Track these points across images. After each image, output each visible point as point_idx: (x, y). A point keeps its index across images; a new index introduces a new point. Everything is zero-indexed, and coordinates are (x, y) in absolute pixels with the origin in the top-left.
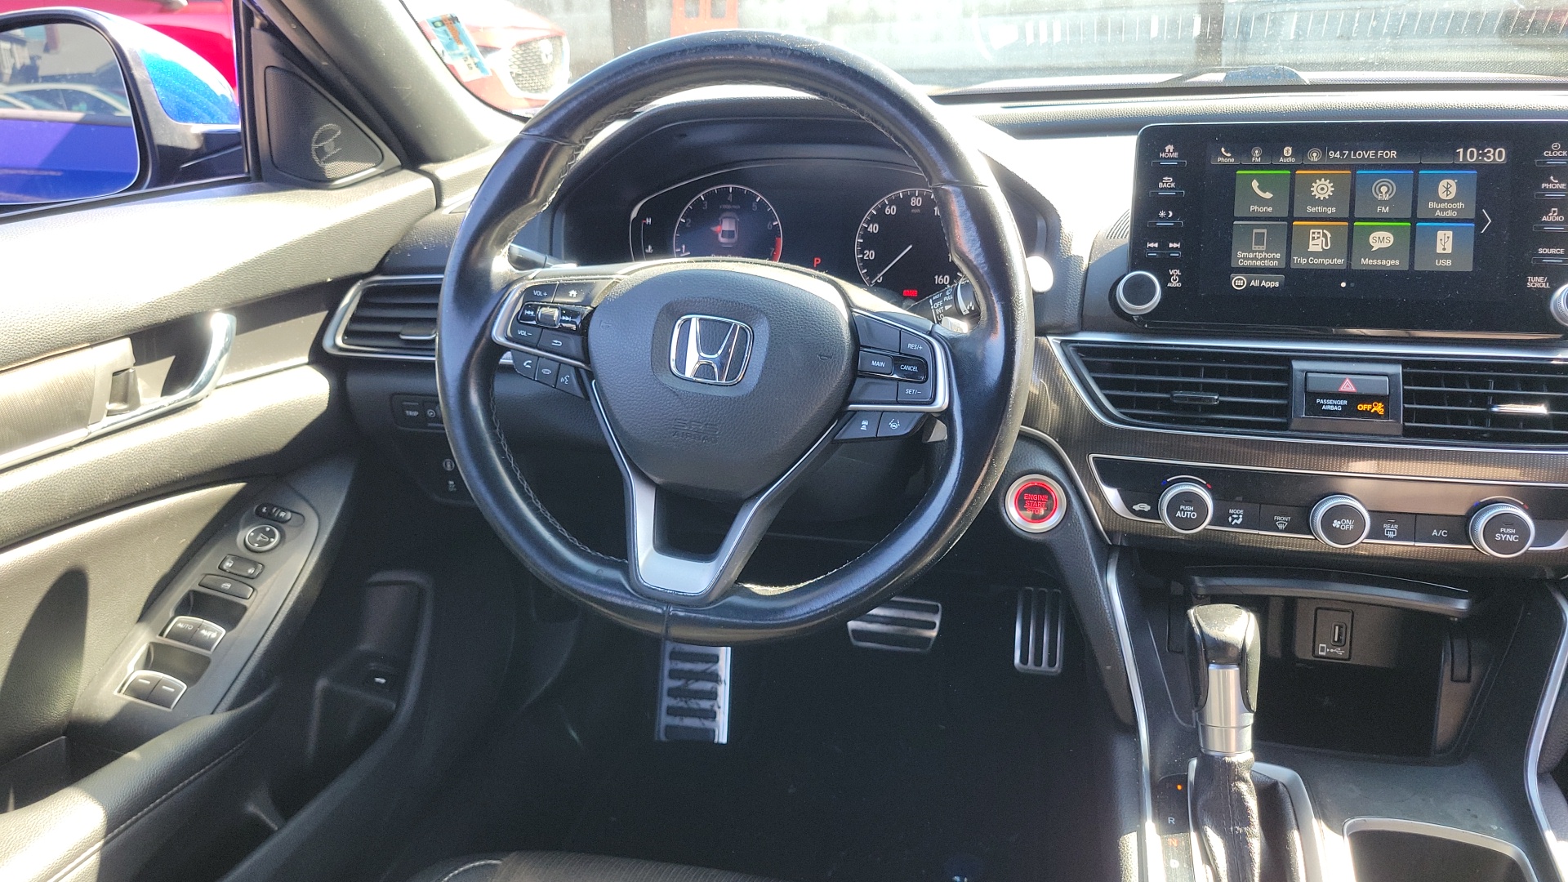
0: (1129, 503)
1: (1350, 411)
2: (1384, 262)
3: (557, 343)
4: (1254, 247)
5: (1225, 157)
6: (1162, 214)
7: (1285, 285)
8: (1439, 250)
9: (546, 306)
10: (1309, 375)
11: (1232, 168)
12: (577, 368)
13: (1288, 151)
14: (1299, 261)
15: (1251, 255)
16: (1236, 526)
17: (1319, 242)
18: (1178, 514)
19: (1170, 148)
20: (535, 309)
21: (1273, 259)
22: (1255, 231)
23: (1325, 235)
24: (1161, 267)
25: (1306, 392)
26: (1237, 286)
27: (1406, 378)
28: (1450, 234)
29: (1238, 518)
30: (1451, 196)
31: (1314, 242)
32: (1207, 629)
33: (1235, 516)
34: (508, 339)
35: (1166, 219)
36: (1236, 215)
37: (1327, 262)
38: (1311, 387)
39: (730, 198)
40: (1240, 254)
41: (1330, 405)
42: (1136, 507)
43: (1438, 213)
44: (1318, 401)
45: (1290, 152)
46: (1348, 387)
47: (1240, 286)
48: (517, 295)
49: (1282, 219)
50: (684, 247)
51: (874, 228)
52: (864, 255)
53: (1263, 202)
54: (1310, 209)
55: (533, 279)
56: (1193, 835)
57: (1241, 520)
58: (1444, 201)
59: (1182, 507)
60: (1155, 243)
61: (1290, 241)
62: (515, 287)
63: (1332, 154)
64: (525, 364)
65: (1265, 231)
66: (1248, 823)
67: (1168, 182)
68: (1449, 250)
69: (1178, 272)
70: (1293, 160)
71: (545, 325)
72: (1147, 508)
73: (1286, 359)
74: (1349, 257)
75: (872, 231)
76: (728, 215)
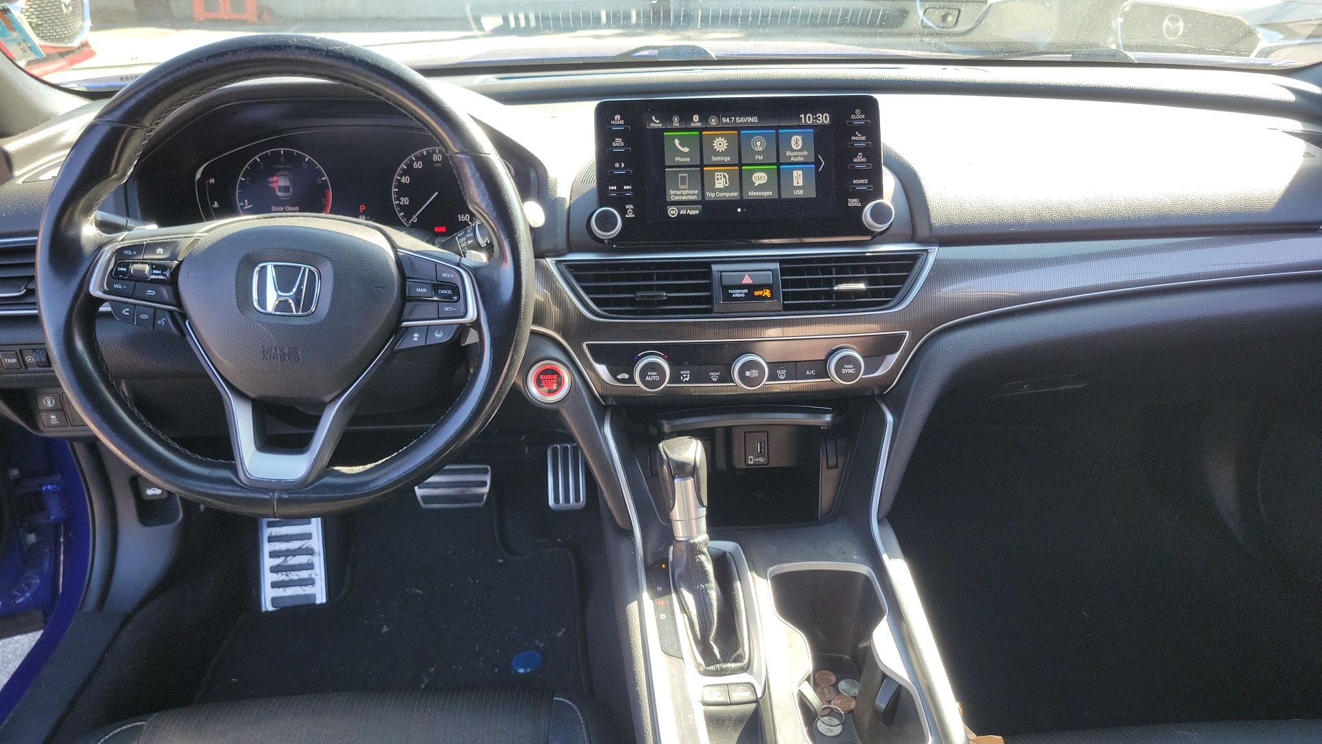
0: (614, 374)
1: (750, 297)
2: (763, 194)
3: (150, 292)
4: (681, 187)
5: (655, 123)
6: (617, 165)
7: (703, 212)
8: (795, 184)
9: (137, 263)
10: (723, 274)
11: (662, 131)
12: (171, 312)
13: (696, 118)
14: (710, 195)
15: (679, 192)
16: (686, 382)
17: (721, 181)
18: (647, 378)
19: (617, 117)
20: (127, 265)
21: (692, 194)
22: (680, 175)
23: (724, 176)
24: (619, 203)
25: (722, 287)
26: (672, 215)
27: (783, 271)
28: (800, 172)
29: (686, 377)
30: (799, 147)
31: (719, 181)
32: (671, 455)
33: (685, 376)
34: (105, 292)
35: (620, 168)
36: (667, 164)
37: (727, 195)
38: (725, 282)
39: (282, 159)
40: (672, 192)
41: (737, 293)
42: (619, 377)
43: (792, 159)
44: (730, 291)
45: (698, 118)
46: (747, 280)
47: (674, 215)
48: (109, 255)
49: (696, 166)
50: (246, 201)
51: (406, 180)
52: (400, 201)
53: (683, 154)
54: (714, 159)
55: (122, 240)
56: (674, 596)
57: (688, 378)
58: (795, 151)
59: (649, 373)
60: (614, 186)
61: (703, 182)
62: (106, 248)
63: (724, 120)
64: (124, 312)
65: (686, 175)
66: (708, 581)
67: (618, 142)
68: (801, 184)
69: (632, 207)
70: (700, 124)
71: (140, 279)
72: (627, 376)
73: (707, 264)
74: (741, 192)
75: (404, 182)
76: (282, 173)
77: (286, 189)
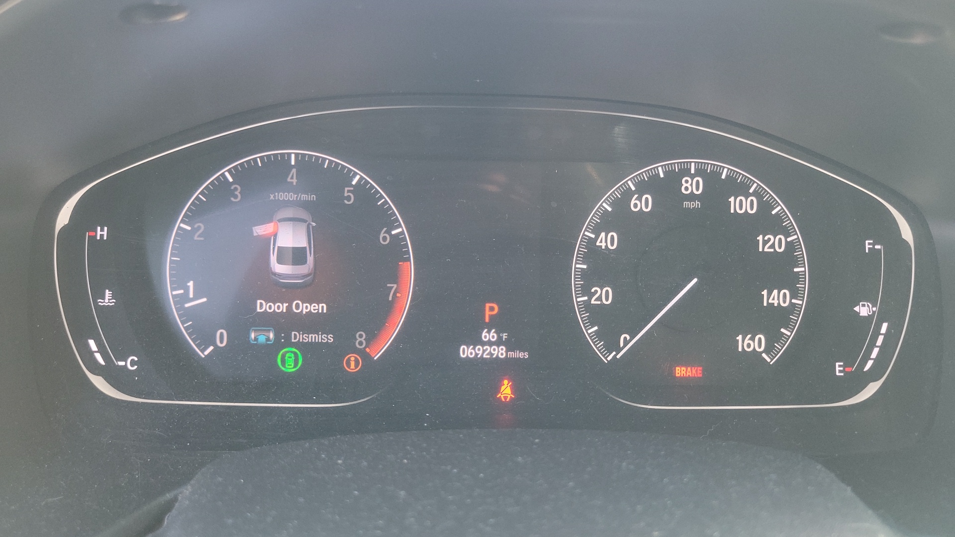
51: (608, 241)
52: (592, 295)
75: (603, 245)
76: (289, 213)
77: (298, 256)
